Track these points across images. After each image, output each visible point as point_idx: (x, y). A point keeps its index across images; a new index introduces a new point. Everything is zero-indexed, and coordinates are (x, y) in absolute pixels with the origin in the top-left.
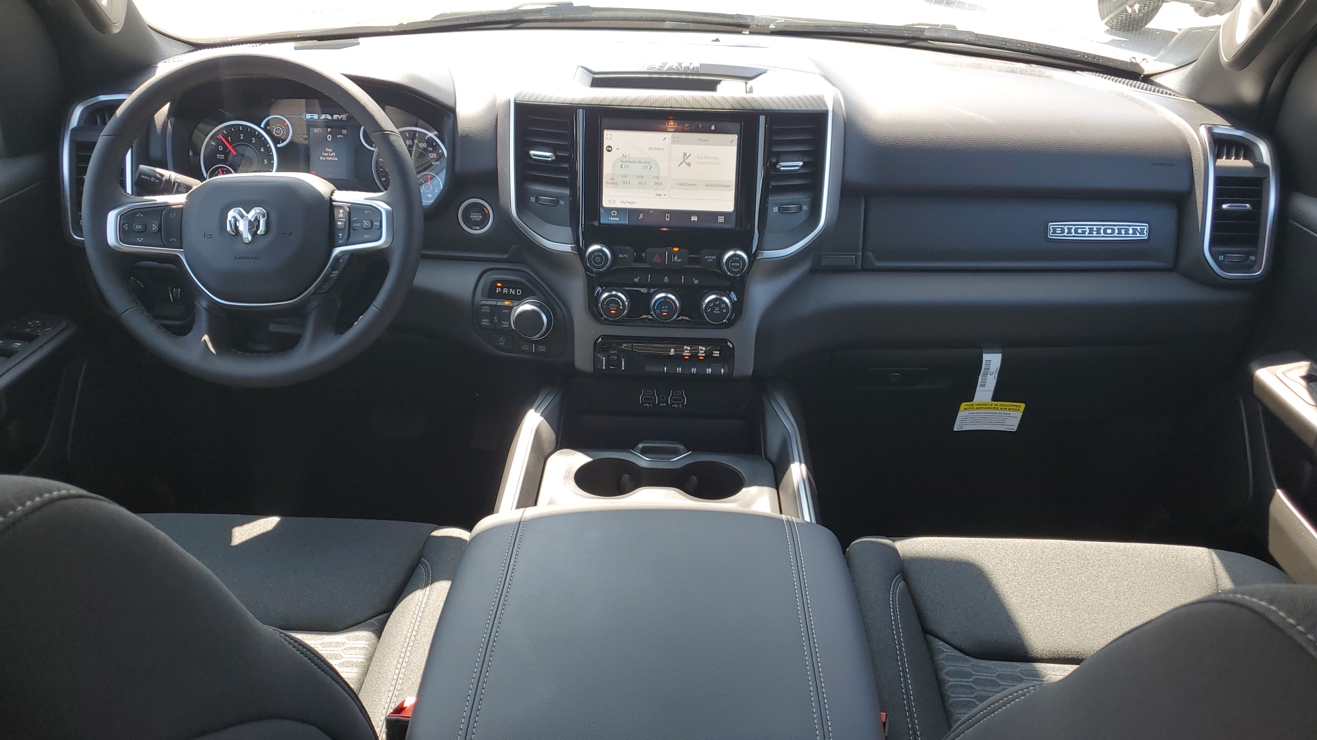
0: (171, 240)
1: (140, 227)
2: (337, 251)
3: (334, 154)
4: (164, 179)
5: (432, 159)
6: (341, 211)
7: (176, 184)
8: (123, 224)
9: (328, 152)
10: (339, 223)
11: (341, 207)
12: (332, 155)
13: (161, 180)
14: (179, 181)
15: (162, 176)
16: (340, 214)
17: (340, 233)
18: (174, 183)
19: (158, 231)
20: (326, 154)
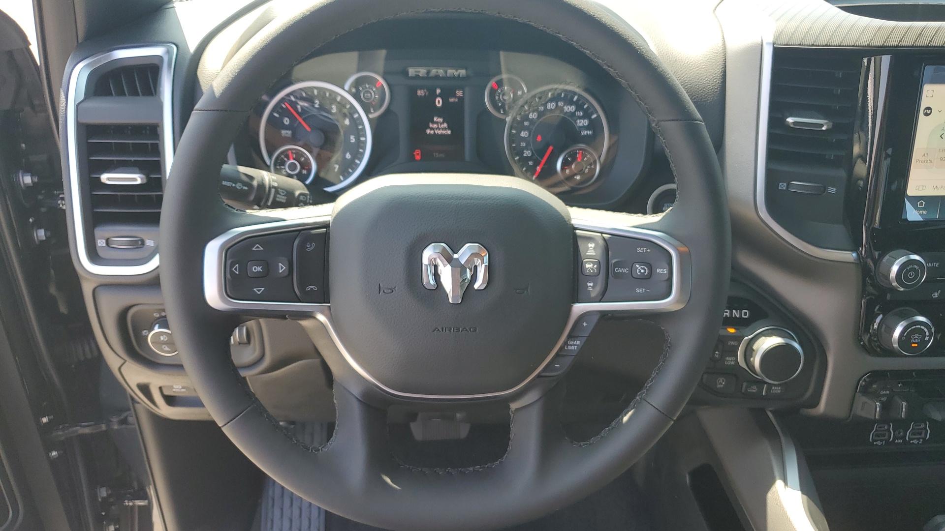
0: (308, 288)
1: (259, 269)
2: (579, 308)
3: (445, 125)
4: (255, 183)
5: (580, 127)
6: (591, 245)
7: (273, 191)
8: (232, 265)
9: (437, 123)
10: (588, 266)
11: (589, 239)
12: (443, 126)
13: (250, 186)
14: (275, 184)
15: (251, 178)
16: (591, 251)
17: (590, 281)
18: (270, 188)
19: (289, 275)
20: (435, 126)
